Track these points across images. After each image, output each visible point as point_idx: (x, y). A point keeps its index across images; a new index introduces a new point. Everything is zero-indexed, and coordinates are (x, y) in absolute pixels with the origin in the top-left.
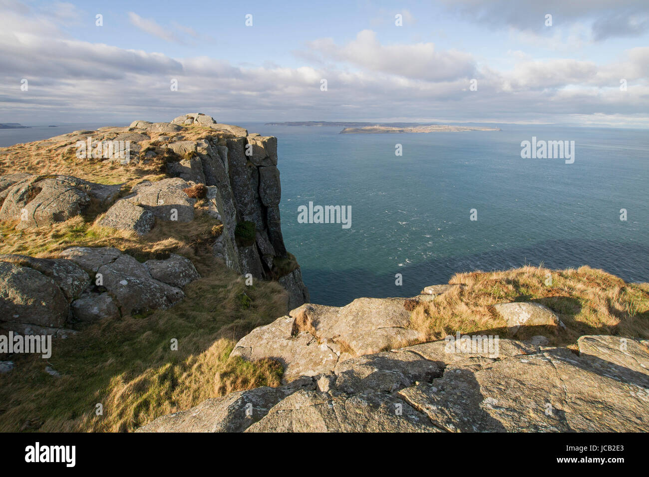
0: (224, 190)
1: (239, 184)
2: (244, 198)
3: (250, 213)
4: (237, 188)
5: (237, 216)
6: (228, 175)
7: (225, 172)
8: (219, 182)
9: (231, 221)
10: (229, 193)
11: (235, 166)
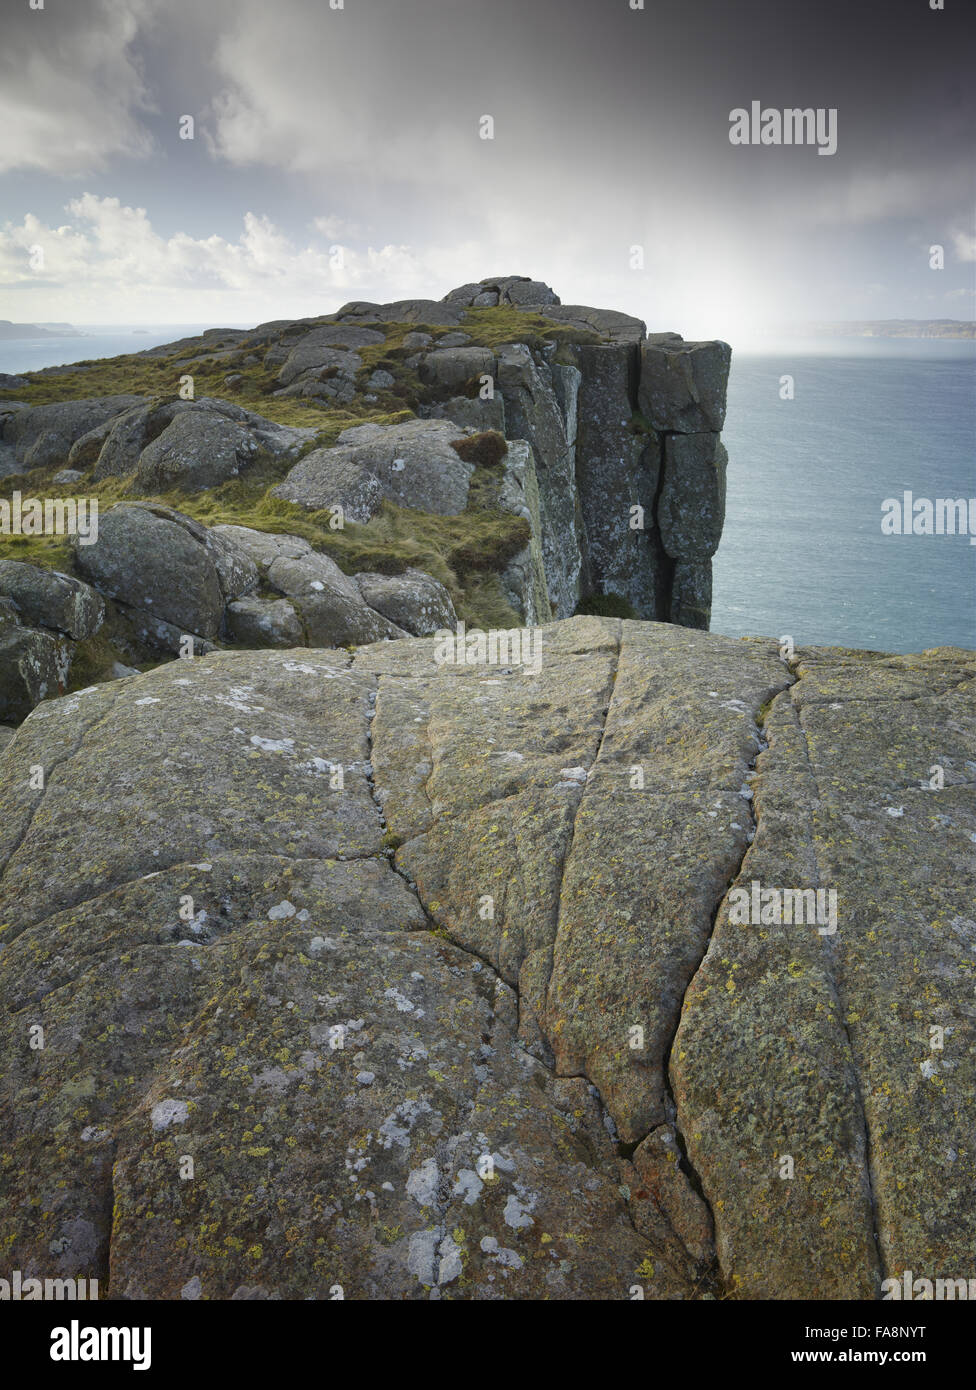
0: (555, 493)
1: (601, 481)
2: (610, 524)
3: (623, 575)
4: (595, 493)
5: (582, 578)
6: (572, 451)
7: (563, 441)
8: (544, 466)
9: (565, 586)
10: (568, 504)
11: (595, 428)
